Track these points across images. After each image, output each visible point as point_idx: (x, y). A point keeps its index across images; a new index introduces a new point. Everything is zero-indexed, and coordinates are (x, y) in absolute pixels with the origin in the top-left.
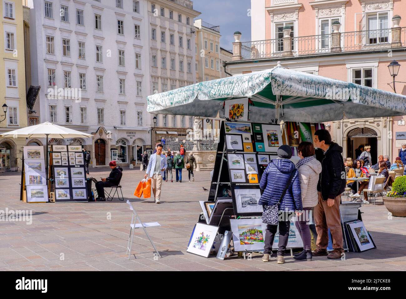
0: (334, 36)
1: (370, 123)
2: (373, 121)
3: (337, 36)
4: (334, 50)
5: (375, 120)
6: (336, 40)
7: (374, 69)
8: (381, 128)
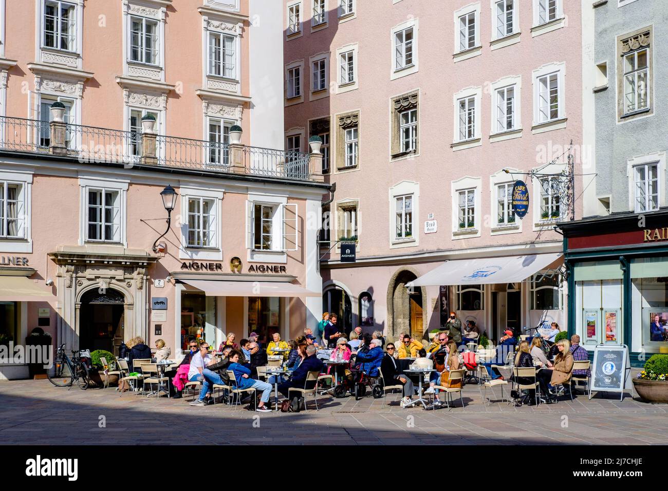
0: (57, 127)
1: (117, 280)
2: (122, 278)
3: (63, 128)
4: (58, 151)
5: (126, 276)
6: (60, 134)
7: (122, 193)
8: (133, 289)
